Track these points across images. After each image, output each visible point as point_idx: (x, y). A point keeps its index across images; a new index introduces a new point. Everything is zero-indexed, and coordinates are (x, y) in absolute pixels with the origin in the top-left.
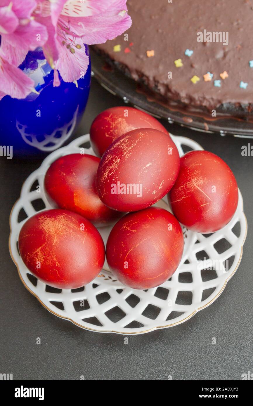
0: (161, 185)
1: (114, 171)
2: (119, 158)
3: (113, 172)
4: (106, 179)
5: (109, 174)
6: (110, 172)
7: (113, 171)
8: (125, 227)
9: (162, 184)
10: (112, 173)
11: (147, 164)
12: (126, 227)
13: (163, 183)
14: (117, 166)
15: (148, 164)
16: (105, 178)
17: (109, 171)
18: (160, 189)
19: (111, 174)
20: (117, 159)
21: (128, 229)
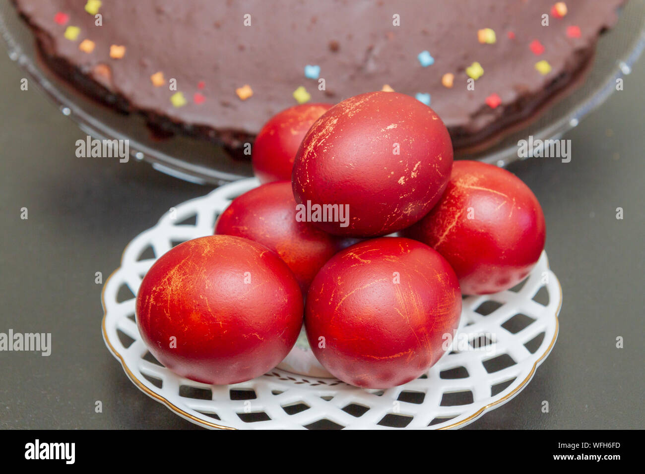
0: (415, 169)
1: (327, 137)
2: (336, 118)
3: (324, 140)
4: (310, 154)
5: (317, 145)
6: (319, 140)
7: (325, 138)
8: (351, 254)
9: (418, 169)
10: (322, 141)
11: (389, 125)
12: (354, 255)
13: (419, 166)
14: (331, 129)
15: (391, 126)
16: (308, 154)
17: (316, 140)
18: (412, 177)
19: (319, 145)
20: (332, 119)
21: (357, 257)
